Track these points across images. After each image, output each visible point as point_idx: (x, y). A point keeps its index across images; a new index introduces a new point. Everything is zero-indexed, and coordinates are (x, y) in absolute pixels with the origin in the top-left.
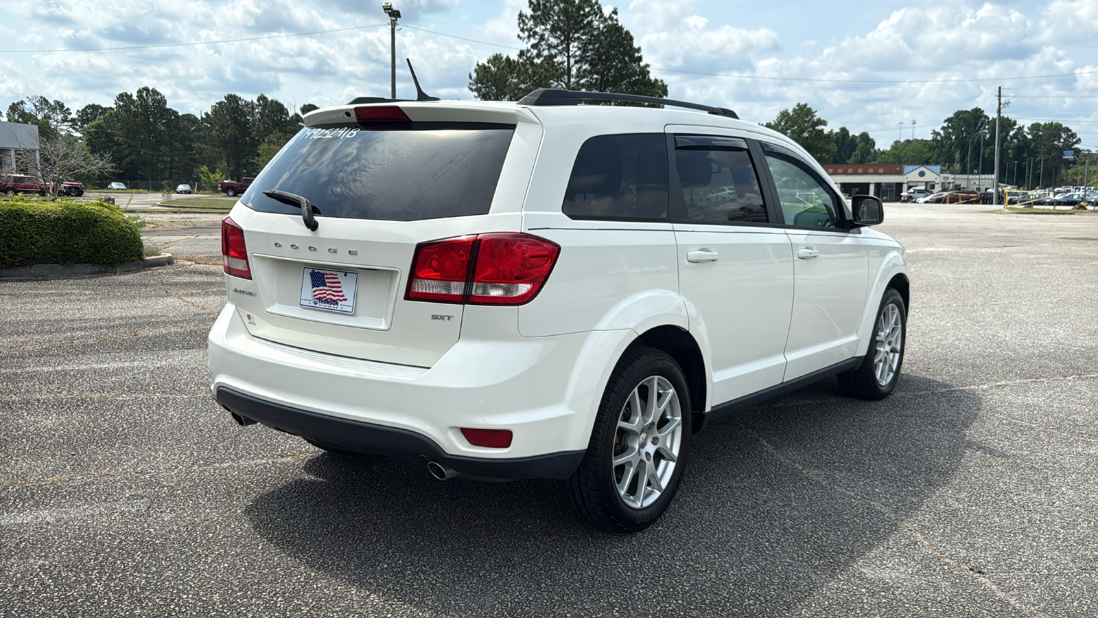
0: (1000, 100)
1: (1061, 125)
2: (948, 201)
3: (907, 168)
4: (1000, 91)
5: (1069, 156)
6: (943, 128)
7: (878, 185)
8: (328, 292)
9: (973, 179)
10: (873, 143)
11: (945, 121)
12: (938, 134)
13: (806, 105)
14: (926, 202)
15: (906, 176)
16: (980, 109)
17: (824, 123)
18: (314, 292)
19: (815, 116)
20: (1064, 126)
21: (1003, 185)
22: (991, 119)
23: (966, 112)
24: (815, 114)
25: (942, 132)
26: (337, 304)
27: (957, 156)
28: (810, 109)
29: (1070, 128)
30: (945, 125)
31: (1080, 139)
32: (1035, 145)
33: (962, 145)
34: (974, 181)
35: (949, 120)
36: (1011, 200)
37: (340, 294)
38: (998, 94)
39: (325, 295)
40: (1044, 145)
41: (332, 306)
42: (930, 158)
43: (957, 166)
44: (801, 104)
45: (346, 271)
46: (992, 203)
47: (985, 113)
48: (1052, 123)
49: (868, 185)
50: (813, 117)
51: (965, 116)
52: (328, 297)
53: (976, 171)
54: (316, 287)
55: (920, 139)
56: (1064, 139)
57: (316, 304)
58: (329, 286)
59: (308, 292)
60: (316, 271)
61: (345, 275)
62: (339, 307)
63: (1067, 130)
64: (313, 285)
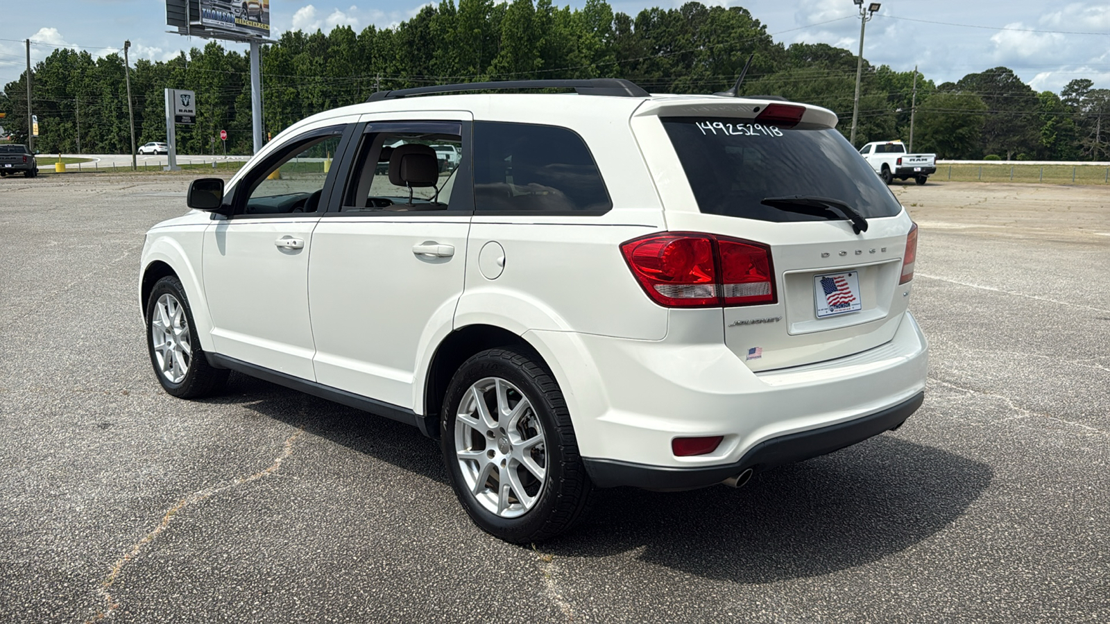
8: (840, 296)
18: (828, 299)
26: (849, 305)
37: (850, 295)
39: (838, 299)
41: (845, 308)
45: (850, 272)
52: (841, 301)
54: (829, 293)
57: (832, 311)
59: (823, 301)
60: (825, 277)
61: (850, 275)
62: (852, 308)
64: (825, 292)
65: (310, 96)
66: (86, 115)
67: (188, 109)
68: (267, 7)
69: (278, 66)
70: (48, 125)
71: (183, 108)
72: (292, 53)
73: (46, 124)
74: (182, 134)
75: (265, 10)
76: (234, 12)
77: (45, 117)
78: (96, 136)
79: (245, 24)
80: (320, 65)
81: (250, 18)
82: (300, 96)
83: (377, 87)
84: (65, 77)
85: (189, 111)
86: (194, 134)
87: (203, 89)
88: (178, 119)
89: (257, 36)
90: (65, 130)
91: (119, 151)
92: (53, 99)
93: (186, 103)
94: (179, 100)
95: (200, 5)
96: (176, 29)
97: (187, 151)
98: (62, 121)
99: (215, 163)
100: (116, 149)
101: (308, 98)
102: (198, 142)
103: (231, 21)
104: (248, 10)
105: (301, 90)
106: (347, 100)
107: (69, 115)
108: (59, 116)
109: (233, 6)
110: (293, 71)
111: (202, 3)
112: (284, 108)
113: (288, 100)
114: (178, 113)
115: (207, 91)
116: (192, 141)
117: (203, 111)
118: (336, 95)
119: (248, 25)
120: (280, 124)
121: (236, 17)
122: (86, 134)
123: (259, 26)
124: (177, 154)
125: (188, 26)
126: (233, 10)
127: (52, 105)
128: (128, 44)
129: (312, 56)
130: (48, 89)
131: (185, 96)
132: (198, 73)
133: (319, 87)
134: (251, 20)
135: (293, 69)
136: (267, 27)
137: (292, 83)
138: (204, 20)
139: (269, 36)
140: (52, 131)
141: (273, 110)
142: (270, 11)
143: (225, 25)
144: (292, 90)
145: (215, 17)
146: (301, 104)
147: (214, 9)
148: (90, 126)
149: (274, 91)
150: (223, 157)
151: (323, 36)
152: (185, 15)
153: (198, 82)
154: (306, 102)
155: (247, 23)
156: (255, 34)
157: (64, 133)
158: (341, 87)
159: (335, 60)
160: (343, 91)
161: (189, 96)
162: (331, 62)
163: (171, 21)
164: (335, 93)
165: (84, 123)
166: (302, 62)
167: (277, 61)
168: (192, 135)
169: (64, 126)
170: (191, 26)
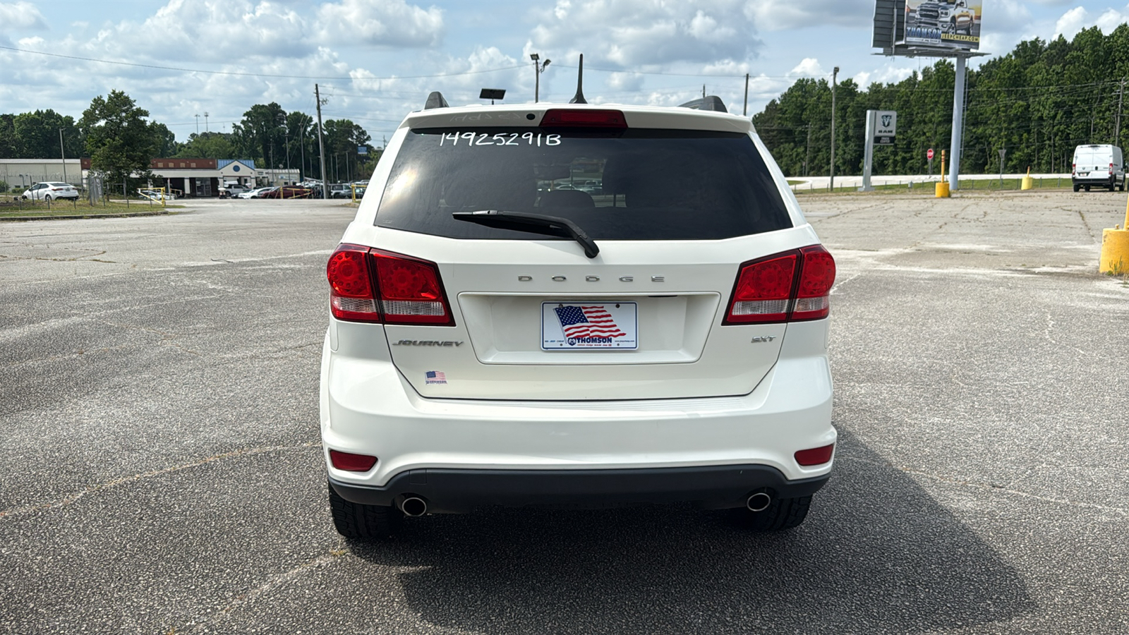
0: (318, 97)
1: (352, 123)
2: (282, 196)
3: (221, 163)
4: (317, 89)
5: (363, 152)
6: (243, 122)
7: (192, 180)
8: (591, 329)
9: (279, 173)
10: (173, 137)
11: (244, 115)
12: (239, 128)
13: (123, 93)
14: (254, 197)
15: (221, 171)
16: (276, 104)
17: (146, 114)
18: (567, 330)
19: (134, 105)
20: (354, 124)
21: (310, 179)
22: (288, 114)
23: (263, 106)
24: (134, 103)
25: (242, 126)
26: (610, 341)
27: (260, 149)
28: (127, 98)
29: (361, 126)
30: (245, 118)
31: (369, 137)
32: (332, 141)
33: (264, 139)
34: (282, 175)
35: (247, 114)
36: (336, 193)
37: (614, 329)
38: (315, 91)
39: (588, 332)
40: (340, 141)
41: (602, 343)
42: (233, 152)
43: (262, 161)
44: (117, 92)
45: (618, 302)
46: (323, 198)
47: (282, 109)
48: (344, 120)
49: (182, 180)
50: (132, 107)
51: (263, 110)
52: (591, 335)
53: (281, 166)
54: (570, 324)
55: (217, 132)
56: (356, 136)
57: (572, 344)
58: (591, 322)
59: (555, 331)
60: (565, 305)
61: (618, 306)
62: (614, 344)
63: (358, 127)
64: (562, 322)
65: (1041, 108)
66: (817, 139)
67: (889, 129)
68: (979, 18)
69: (1009, 78)
70: (784, 151)
71: (883, 129)
72: (1027, 64)
73: (782, 149)
74: (903, 154)
75: (976, 22)
76: (940, 28)
77: (782, 143)
78: (823, 159)
79: (952, 38)
80: (1057, 73)
81: (958, 32)
82: (1030, 109)
83: (1121, 93)
84: (802, 105)
85: (889, 132)
86: (914, 154)
87: (929, 107)
88: (877, 140)
89: (963, 49)
90: (797, 155)
91: (842, 173)
92: (790, 125)
93: (886, 124)
94: (879, 121)
95: (905, 24)
96: (881, 50)
97: (906, 172)
98: (795, 146)
99: (911, 183)
100: (840, 171)
101: (1039, 110)
102: (917, 163)
103: (937, 36)
104: (957, 24)
105: (1033, 102)
106: (1084, 110)
107: (803, 141)
108: (794, 142)
109: (941, 22)
110: (1025, 82)
111: (907, 22)
112: (1010, 123)
113: (1015, 115)
114: (877, 134)
115: (932, 109)
116: (912, 161)
117: (925, 130)
118: (1071, 106)
119: (956, 39)
120: (1004, 140)
121: (943, 32)
122: (815, 157)
123: (968, 39)
124: (873, 175)
125: (893, 47)
126: (940, 25)
127: (789, 132)
128: (836, 70)
129: (1048, 64)
130: (786, 118)
131: (887, 116)
132: (924, 92)
133: (1053, 98)
134: (959, 34)
135: (1025, 80)
136: (977, 40)
137: (1024, 96)
138: (908, 39)
139: (978, 48)
140: (787, 156)
141: (998, 126)
142: (982, 22)
143: (930, 41)
144: (1021, 103)
145: (920, 35)
146: (1030, 118)
147: (919, 26)
148: (819, 150)
149: (1001, 106)
150: (928, 176)
151: (1065, 42)
152: (891, 35)
153: (924, 102)
154: (1036, 115)
155: (955, 38)
156: (961, 48)
157: (796, 156)
158: (1078, 96)
159: (1074, 67)
160: (1080, 100)
161: (891, 116)
162: (1068, 70)
163: (877, 43)
164: (1070, 103)
165: (814, 148)
166: (1037, 72)
167: (1008, 73)
168: (912, 155)
169: (796, 151)
170: (897, 46)
